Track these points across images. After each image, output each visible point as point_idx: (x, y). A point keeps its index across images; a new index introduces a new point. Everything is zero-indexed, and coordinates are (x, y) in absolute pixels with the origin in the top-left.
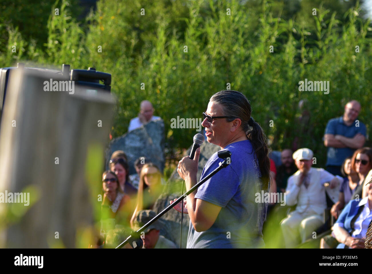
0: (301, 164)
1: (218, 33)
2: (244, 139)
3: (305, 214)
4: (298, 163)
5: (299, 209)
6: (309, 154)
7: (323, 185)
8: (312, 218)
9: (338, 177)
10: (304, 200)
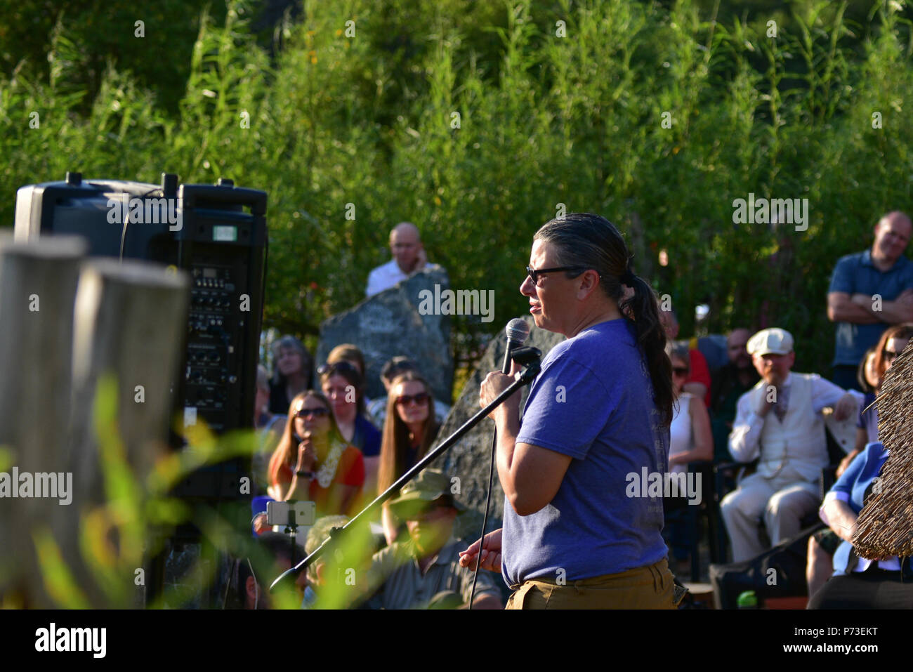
0: (766, 365)
1: (576, 59)
2: (613, 316)
3: (778, 481)
4: (758, 362)
5: (765, 470)
6: (783, 340)
7: (820, 412)
8: (796, 489)
9: (852, 392)
10: (775, 447)
